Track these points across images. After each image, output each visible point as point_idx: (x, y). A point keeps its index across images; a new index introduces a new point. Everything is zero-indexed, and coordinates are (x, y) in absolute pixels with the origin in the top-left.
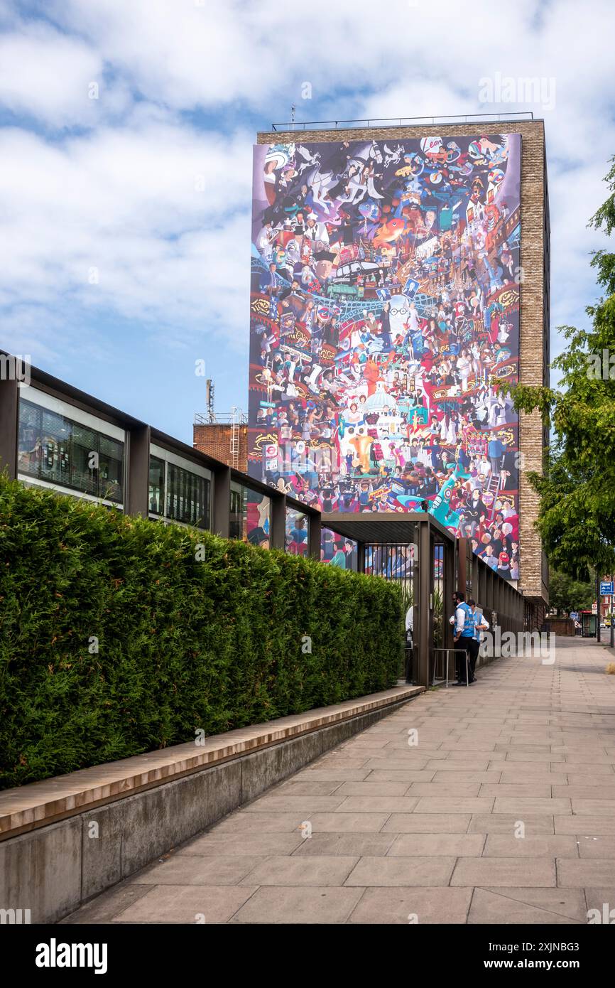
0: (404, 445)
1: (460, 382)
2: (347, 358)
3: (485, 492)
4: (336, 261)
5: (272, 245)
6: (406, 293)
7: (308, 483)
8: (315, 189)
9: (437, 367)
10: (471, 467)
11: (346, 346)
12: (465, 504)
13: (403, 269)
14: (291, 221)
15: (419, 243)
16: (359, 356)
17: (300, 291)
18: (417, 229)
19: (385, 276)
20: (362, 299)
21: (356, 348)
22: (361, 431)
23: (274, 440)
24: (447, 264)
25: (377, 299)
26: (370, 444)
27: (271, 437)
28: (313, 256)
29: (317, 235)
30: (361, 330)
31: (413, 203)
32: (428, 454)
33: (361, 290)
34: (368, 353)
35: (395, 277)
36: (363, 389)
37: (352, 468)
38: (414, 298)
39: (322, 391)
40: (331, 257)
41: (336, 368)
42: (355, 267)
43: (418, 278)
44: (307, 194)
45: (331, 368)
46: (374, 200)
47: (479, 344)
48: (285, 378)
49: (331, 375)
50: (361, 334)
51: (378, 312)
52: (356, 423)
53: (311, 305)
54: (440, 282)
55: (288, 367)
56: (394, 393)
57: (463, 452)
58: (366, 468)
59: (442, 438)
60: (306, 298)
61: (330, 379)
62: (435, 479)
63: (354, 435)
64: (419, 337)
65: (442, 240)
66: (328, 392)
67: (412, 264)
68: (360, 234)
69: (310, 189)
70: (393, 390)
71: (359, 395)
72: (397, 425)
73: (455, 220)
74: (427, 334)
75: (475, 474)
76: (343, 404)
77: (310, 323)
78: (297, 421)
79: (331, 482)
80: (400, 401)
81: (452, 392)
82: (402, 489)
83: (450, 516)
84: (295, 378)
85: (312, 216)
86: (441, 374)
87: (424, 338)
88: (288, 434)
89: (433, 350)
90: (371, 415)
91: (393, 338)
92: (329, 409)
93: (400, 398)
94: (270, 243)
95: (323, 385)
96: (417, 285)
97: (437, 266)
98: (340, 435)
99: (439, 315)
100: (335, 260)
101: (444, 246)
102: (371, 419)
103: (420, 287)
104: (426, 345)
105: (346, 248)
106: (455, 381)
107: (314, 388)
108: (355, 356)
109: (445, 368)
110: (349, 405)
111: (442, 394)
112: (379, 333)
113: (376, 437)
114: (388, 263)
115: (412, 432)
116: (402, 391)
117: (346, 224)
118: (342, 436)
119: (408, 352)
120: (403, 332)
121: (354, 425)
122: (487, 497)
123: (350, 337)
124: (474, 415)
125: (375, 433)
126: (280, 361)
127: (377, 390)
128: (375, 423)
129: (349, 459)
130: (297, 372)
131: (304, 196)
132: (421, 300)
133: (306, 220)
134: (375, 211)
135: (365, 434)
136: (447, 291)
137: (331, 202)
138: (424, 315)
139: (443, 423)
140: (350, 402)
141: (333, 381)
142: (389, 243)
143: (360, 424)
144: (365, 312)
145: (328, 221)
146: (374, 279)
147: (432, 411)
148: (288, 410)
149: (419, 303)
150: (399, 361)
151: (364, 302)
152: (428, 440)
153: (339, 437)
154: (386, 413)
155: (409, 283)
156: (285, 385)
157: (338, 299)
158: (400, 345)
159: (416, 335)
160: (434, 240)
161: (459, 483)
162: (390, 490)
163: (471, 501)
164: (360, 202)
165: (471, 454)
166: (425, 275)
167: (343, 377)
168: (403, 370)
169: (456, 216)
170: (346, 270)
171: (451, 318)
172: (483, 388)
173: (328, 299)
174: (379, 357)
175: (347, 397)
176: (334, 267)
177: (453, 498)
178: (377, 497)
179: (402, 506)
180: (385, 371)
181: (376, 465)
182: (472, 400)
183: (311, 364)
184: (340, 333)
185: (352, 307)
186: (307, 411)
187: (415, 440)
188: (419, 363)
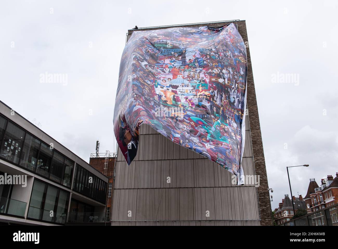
1: (224, 79)
2: (162, 66)
9: (212, 70)
33: (171, 45)
41: (156, 67)
64: (201, 60)
66: (150, 71)
70: (187, 78)
74: (205, 59)
86: (215, 72)
87: (204, 61)
89: (209, 64)
91: (187, 60)
93: (191, 81)
99: (211, 54)
104: (205, 62)
106: (222, 77)
109: (217, 71)
111: (216, 79)
116: (192, 78)
119: (196, 65)
120: (193, 58)
127: (178, 77)
138: (204, 53)
150: (191, 69)
151: (173, 49)
158: (191, 63)
159: (199, 59)
167: (159, 71)
168: (192, 71)
171: (218, 56)
174: (179, 67)
180: (182, 72)
184: (159, 58)
188: (201, 69)
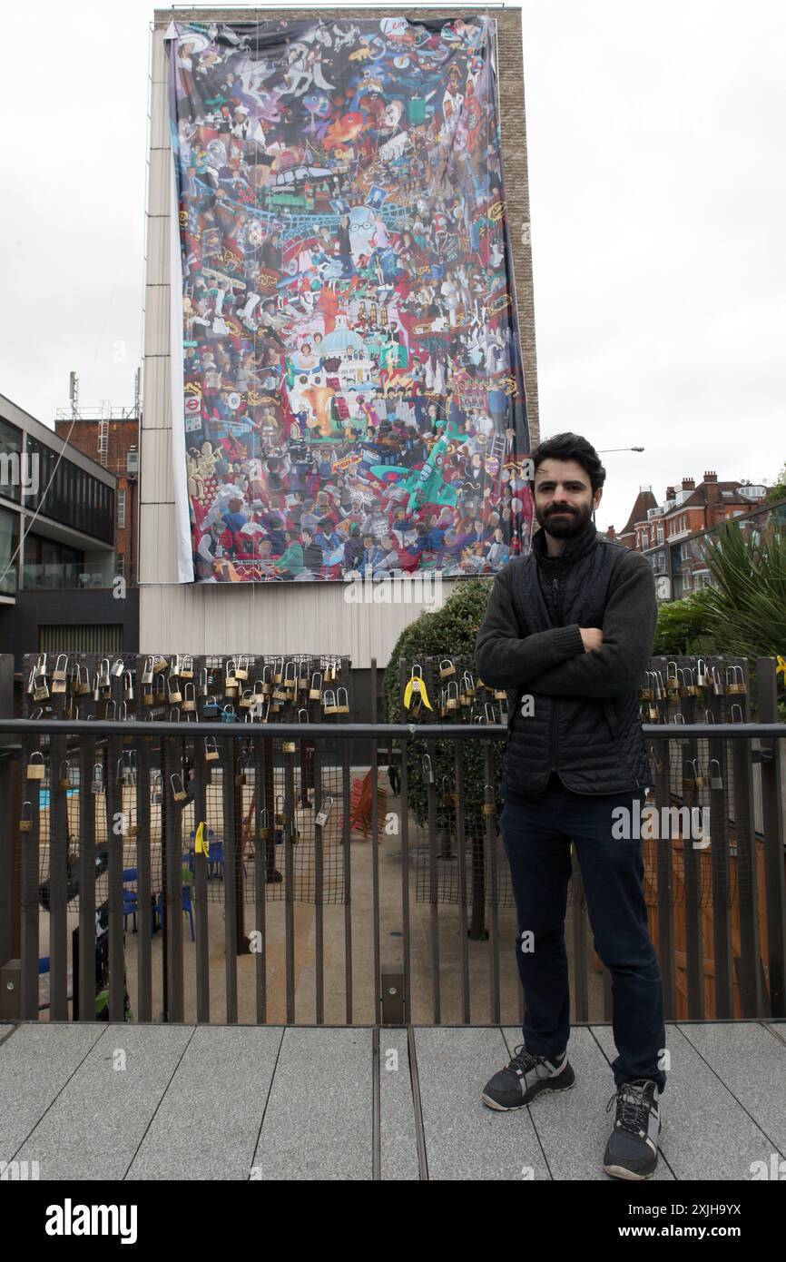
0: (376, 398)
1: (446, 313)
2: (294, 285)
3: (488, 457)
4: (275, 166)
5: (190, 145)
6: (370, 204)
7: (245, 448)
8: (245, 79)
9: (416, 293)
10: (468, 425)
11: (292, 270)
12: (462, 473)
13: (365, 175)
14: (213, 117)
15: (384, 140)
16: (311, 282)
17: (228, 201)
18: (381, 124)
19: (341, 183)
20: (312, 212)
21: (306, 272)
22: (318, 380)
23: (196, 389)
24: (421, 167)
25: (332, 212)
26: (331, 398)
27: (193, 387)
28: (244, 159)
29: (248, 133)
30: (312, 250)
31: (373, 92)
32: (411, 407)
33: (311, 201)
34: (323, 279)
35: (355, 186)
36: (318, 325)
37: (306, 430)
38: (381, 209)
39: (263, 327)
40: (268, 160)
41: (280, 298)
42: (300, 173)
43: (385, 185)
44: (233, 83)
45: (272, 298)
46: (323, 92)
47: (466, 269)
48: (210, 310)
49: (272, 306)
50: (312, 254)
51: (334, 228)
52: (310, 369)
53: (243, 218)
54: (414, 189)
55: (214, 296)
56: (360, 329)
57: (455, 406)
58: (326, 429)
59: (428, 386)
60: (237, 209)
61: (272, 311)
62: (422, 442)
63: (307, 386)
64: (390, 255)
65: (413, 136)
66: (270, 328)
67: (376, 168)
68: (305, 134)
69: (237, 78)
70: (357, 326)
71: (313, 333)
72: (366, 371)
73: (429, 113)
74: (400, 251)
75: (472, 433)
76: (290, 344)
77: (242, 241)
78: (228, 367)
79: (278, 449)
80: (368, 339)
81: (438, 325)
82: (377, 458)
83: (444, 492)
84: (224, 310)
85: (242, 109)
86: (423, 303)
87: (397, 257)
88: (216, 382)
89: (410, 271)
90: (330, 360)
91: (355, 259)
92: (272, 352)
93: (368, 335)
94: (188, 141)
95: (263, 320)
96: (383, 194)
97: (410, 170)
98: (289, 385)
99: (414, 228)
100: (273, 164)
101: (416, 144)
102: (332, 364)
103: (388, 196)
104: (400, 265)
105: (288, 150)
106: (441, 311)
107: (251, 324)
108: (306, 282)
109: (427, 296)
110: (299, 346)
111: (425, 328)
112: (337, 254)
113: (337, 389)
114: (344, 168)
115: (386, 379)
116: (370, 325)
117: (286, 121)
118: (291, 388)
119: (376, 275)
120: (368, 251)
121: (308, 373)
122: (491, 464)
123: (297, 259)
124: (467, 359)
125: (338, 384)
126: (202, 287)
127: (337, 326)
128: (337, 370)
129: (303, 417)
130: (226, 302)
131: (231, 85)
132: (390, 211)
133: (233, 114)
134: (324, 105)
135: (323, 384)
136: (423, 198)
137: (266, 94)
138: (395, 229)
139: (427, 366)
140: (301, 342)
141: (276, 315)
142: (345, 143)
143: (315, 371)
144: (316, 228)
145: (262, 116)
146: (326, 188)
147: (412, 351)
148: (215, 351)
149: (387, 214)
151: (315, 216)
152: (409, 389)
153: (287, 387)
154: (350, 357)
155: (373, 192)
156: (211, 318)
157: (279, 212)
158: (364, 268)
159: (385, 254)
160: (403, 137)
161: (453, 447)
162: (360, 459)
163: (471, 470)
164: (305, 94)
165: (467, 409)
166: (395, 181)
167: (291, 310)
168: (370, 298)
169: (431, 108)
170: (289, 177)
171: (430, 232)
172: (476, 324)
173: (266, 213)
174: (338, 285)
175: (296, 335)
176: (273, 172)
177: (446, 466)
178: (343, 468)
179: (379, 481)
180: (346, 302)
181: (340, 426)
182: (462, 339)
183: (244, 292)
184: (283, 254)
185: (298, 222)
186: (242, 354)
187: (391, 390)
188: (391, 288)
